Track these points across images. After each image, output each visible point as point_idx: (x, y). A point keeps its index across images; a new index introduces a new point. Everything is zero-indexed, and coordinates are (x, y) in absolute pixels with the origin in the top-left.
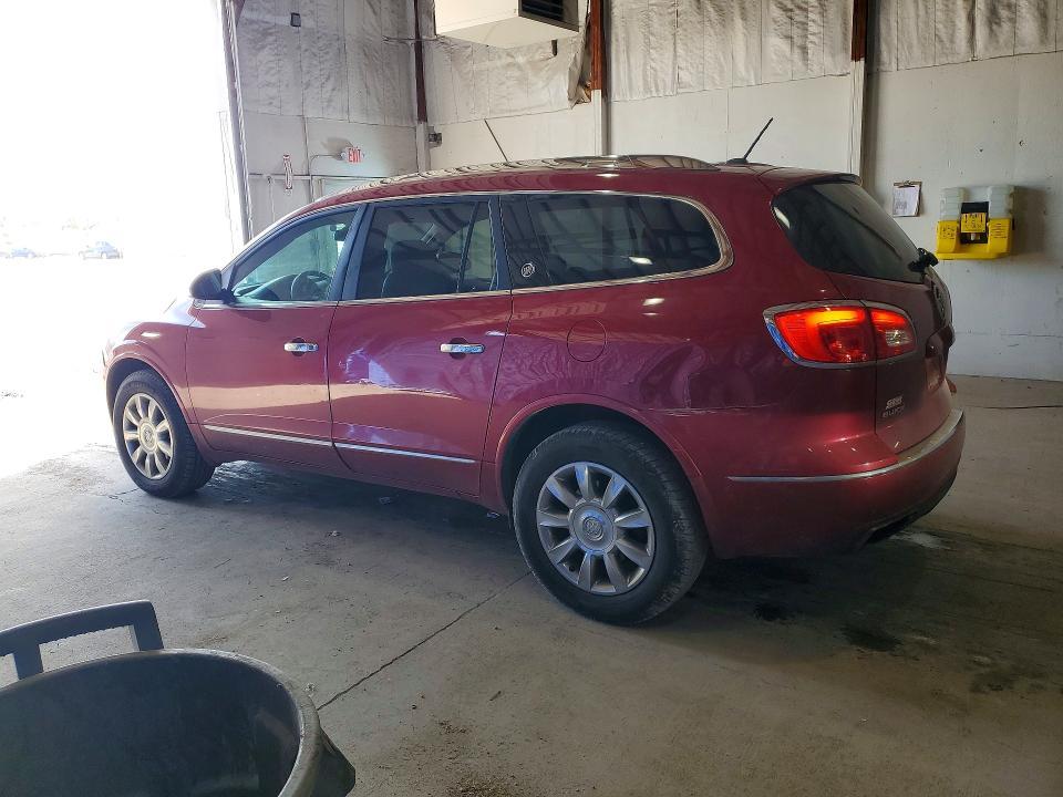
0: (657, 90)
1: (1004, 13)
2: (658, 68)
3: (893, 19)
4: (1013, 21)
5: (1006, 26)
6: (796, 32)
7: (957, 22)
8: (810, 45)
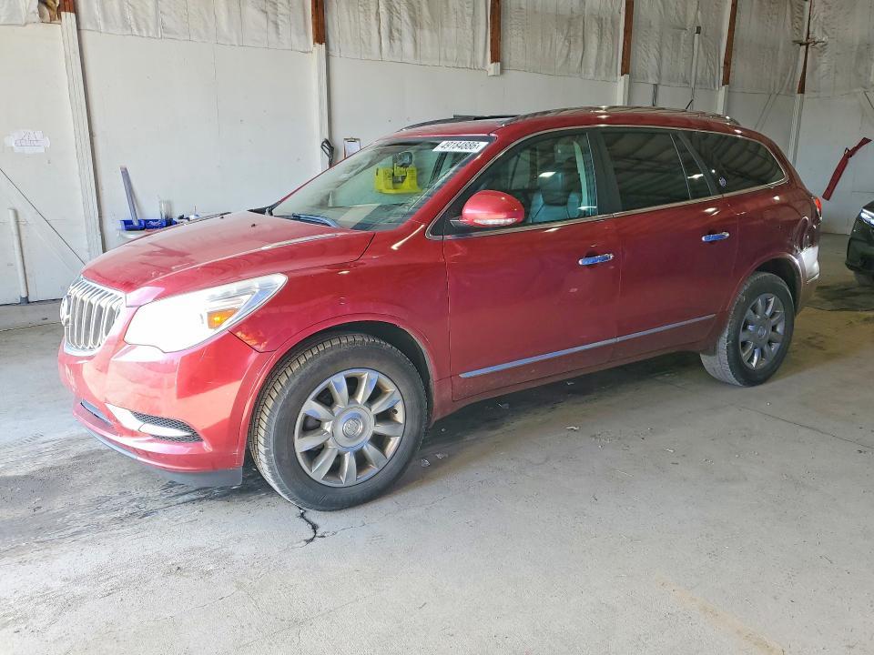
0: (139, 30)
1: (396, 34)
2: (137, 7)
3: (335, 18)
4: (400, 40)
5: (397, 42)
6: (269, 9)
7: (372, 32)
8: (280, 23)
